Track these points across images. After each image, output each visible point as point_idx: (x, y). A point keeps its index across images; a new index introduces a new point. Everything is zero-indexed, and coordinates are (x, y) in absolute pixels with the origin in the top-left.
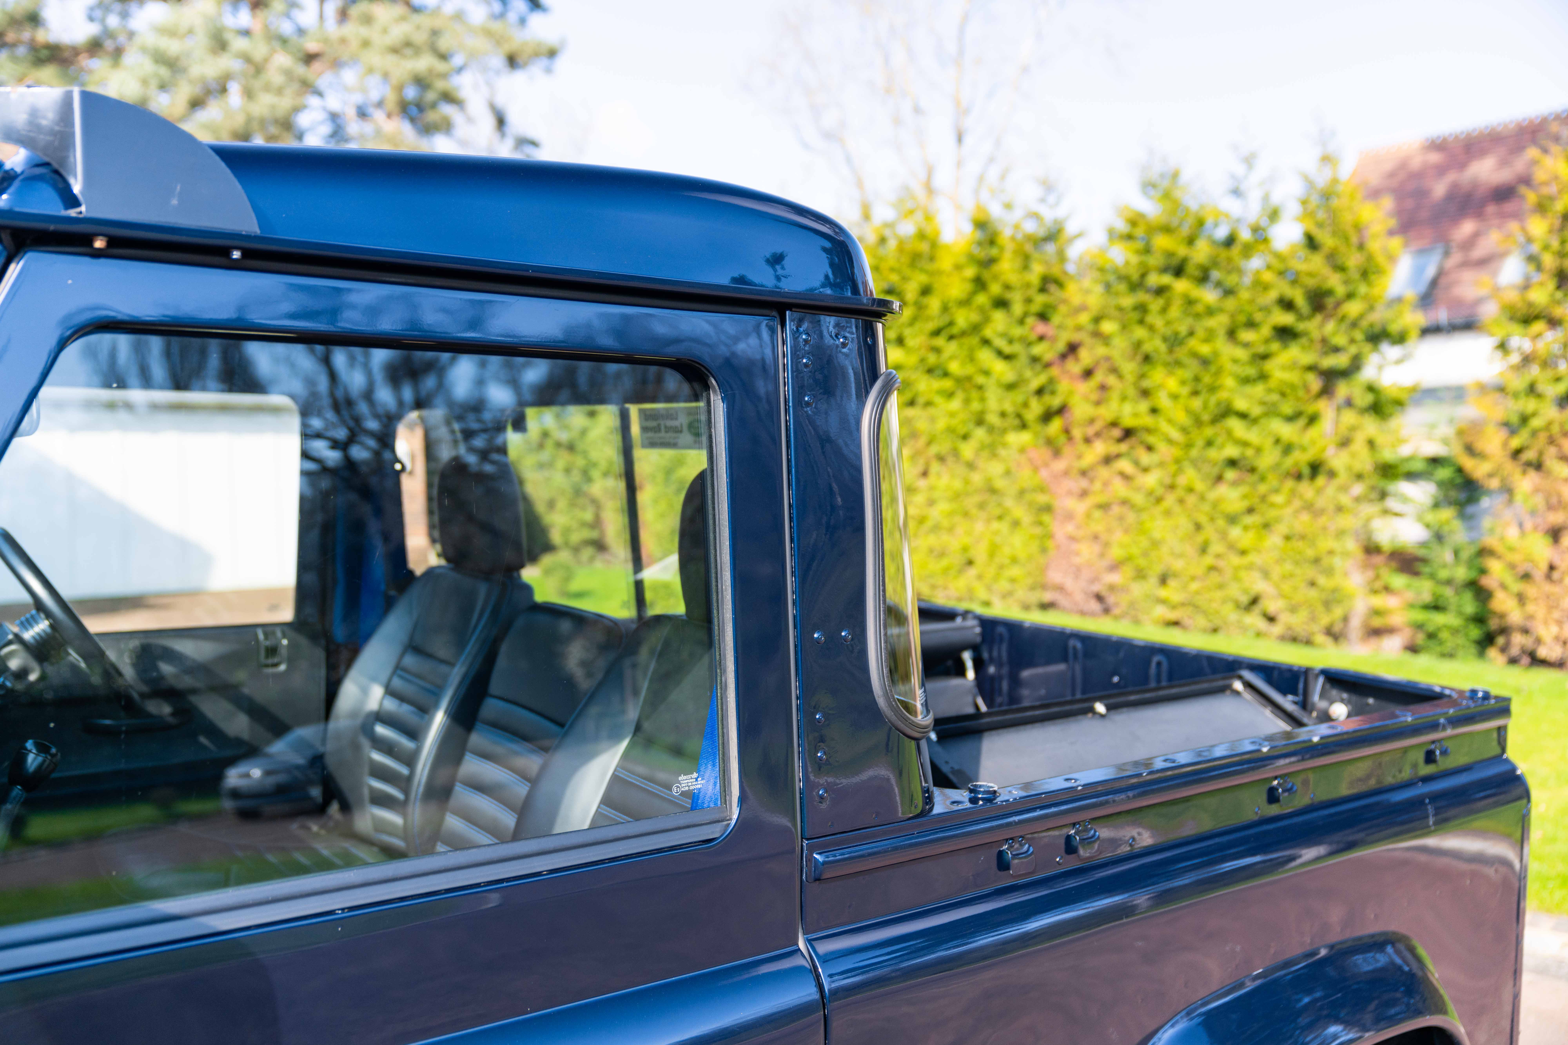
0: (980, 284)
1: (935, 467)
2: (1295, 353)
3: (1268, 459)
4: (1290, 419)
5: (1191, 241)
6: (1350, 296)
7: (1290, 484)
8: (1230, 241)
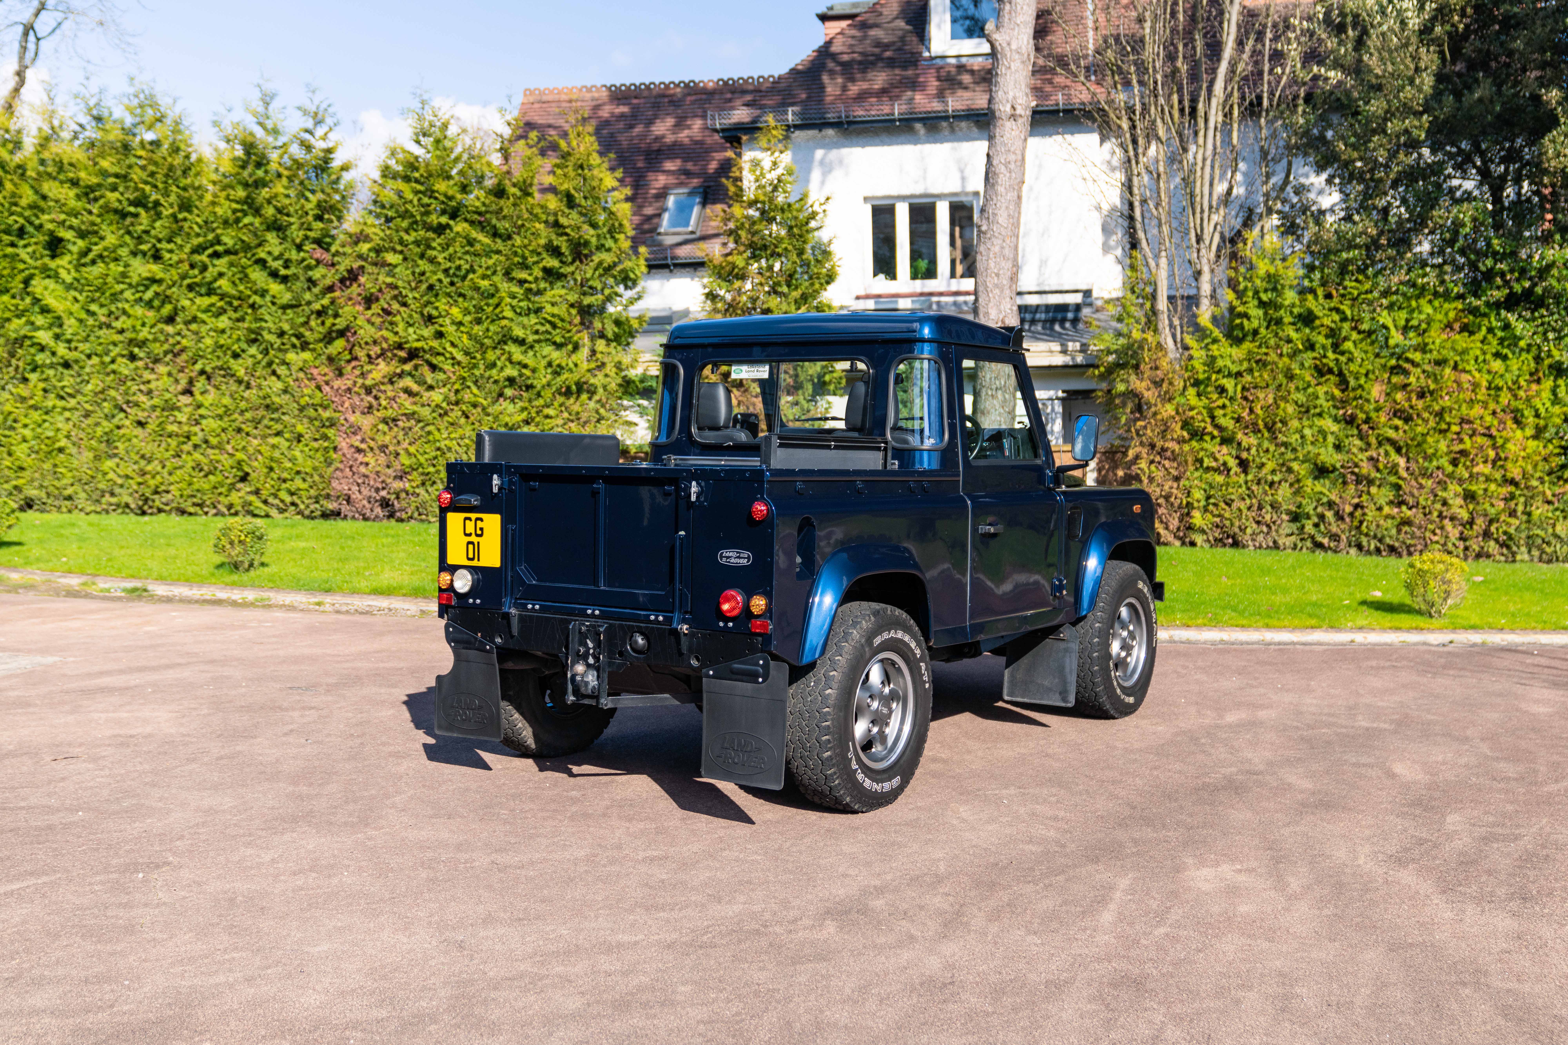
0: (252, 206)
1: (201, 384)
2: (558, 291)
3: (542, 378)
4: (558, 346)
5: (464, 189)
6: (600, 247)
7: (560, 399)
8: (499, 192)
